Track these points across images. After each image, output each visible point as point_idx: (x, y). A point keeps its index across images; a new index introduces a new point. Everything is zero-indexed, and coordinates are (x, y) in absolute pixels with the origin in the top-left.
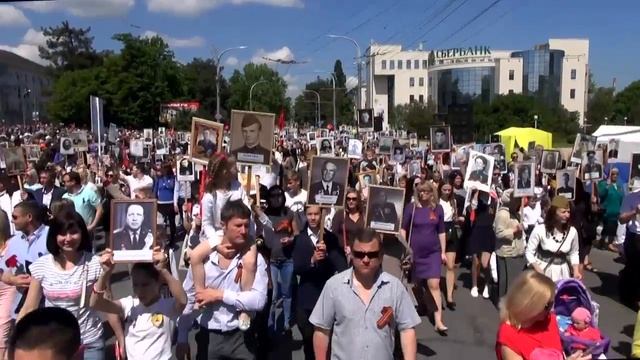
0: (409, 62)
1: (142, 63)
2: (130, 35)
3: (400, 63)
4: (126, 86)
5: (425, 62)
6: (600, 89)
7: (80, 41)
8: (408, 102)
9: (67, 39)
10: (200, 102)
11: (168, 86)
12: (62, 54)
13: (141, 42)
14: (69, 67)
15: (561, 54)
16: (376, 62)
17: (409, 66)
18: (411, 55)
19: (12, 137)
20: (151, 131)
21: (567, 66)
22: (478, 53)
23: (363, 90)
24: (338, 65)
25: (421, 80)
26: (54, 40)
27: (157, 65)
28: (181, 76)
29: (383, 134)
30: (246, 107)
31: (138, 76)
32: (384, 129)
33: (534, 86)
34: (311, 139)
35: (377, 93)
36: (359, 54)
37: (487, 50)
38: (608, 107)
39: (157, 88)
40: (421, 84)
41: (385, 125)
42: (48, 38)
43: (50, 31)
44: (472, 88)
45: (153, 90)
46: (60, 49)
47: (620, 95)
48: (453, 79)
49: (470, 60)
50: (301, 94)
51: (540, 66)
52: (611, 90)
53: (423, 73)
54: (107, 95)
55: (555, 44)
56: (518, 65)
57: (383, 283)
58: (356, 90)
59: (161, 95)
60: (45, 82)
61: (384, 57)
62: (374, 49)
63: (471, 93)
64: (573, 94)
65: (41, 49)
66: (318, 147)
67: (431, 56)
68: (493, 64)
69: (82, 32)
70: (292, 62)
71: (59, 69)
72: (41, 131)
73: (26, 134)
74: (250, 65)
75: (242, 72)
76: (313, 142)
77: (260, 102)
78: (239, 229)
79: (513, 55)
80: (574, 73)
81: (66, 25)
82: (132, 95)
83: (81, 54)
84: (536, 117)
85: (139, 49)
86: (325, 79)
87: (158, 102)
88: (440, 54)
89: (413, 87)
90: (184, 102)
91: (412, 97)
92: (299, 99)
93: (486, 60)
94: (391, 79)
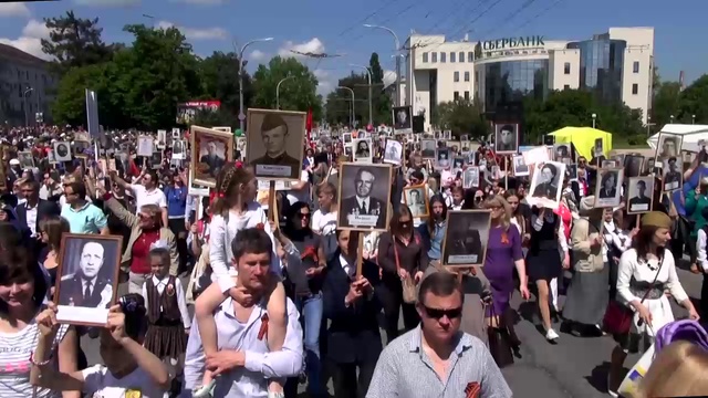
0: (453, 55)
1: (157, 58)
2: (143, 26)
3: (443, 55)
4: (139, 83)
5: (471, 54)
6: (666, 84)
7: (87, 33)
8: (452, 99)
9: (73, 31)
10: (221, 101)
11: (185, 83)
12: (68, 47)
13: (155, 33)
14: (77, 63)
15: (623, 44)
16: (416, 55)
17: (453, 59)
18: (455, 47)
19: (14, 141)
20: (164, 132)
21: (629, 59)
22: (531, 43)
23: (402, 87)
24: (374, 59)
25: (467, 74)
26: (58, 32)
27: (173, 59)
28: (199, 72)
29: (426, 136)
30: (273, 105)
31: (152, 72)
32: (426, 129)
33: (592, 81)
34: (346, 141)
35: (418, 90)
36: (398, 46)
37: (540, 41)
38: (674, 104)
39: (173, 85)
40: (467, 79)
41: (427, 125)
42: (51, 30)
43: (54, 22)
44: (523, 83)
45: (169, 87)
46: (65, 42)
47: (688, 90)
48: (502, 74)
49: (521, 52)
50: (334, 91)
51: (599, 58)
52: (678, 86)
53: (469, 67)
54: (119, 94)
55: (616, 33)
56: (574, 57)
57: (465, 349)
58: (395, 86)
59: (178, 93)
60: (49, 79)
61: (426, 50)
62: (414, 40)
63: (522, 90)
64: (635, 89)
65: (44, 42)
66: (354, 150)
67: (478, 46)
68: (547, 57)
69: (89, 24)
70: (323, 55)
71: (64, 64)
72: (46, 134)
73: (29, 137)
74: (277, 59)
75: (268, 67)
76: (348, 145)
77: (288, 100)
78: (253, 268)
79: (569, 46)
80: (636, 65)
81: (71, 15)
82: (146, 93)
83: (89, 47)
84: (594, 115)
85: (153, 43)
86: (360, 74)
87: (175, 102)
88: (487, 45)
89: (457, 83)
90: (204, 100)
91: (456, 94)
92: (331, 96)
93: (539, 51)
94: (433, 74)
